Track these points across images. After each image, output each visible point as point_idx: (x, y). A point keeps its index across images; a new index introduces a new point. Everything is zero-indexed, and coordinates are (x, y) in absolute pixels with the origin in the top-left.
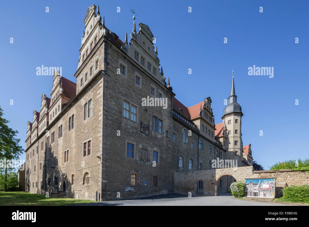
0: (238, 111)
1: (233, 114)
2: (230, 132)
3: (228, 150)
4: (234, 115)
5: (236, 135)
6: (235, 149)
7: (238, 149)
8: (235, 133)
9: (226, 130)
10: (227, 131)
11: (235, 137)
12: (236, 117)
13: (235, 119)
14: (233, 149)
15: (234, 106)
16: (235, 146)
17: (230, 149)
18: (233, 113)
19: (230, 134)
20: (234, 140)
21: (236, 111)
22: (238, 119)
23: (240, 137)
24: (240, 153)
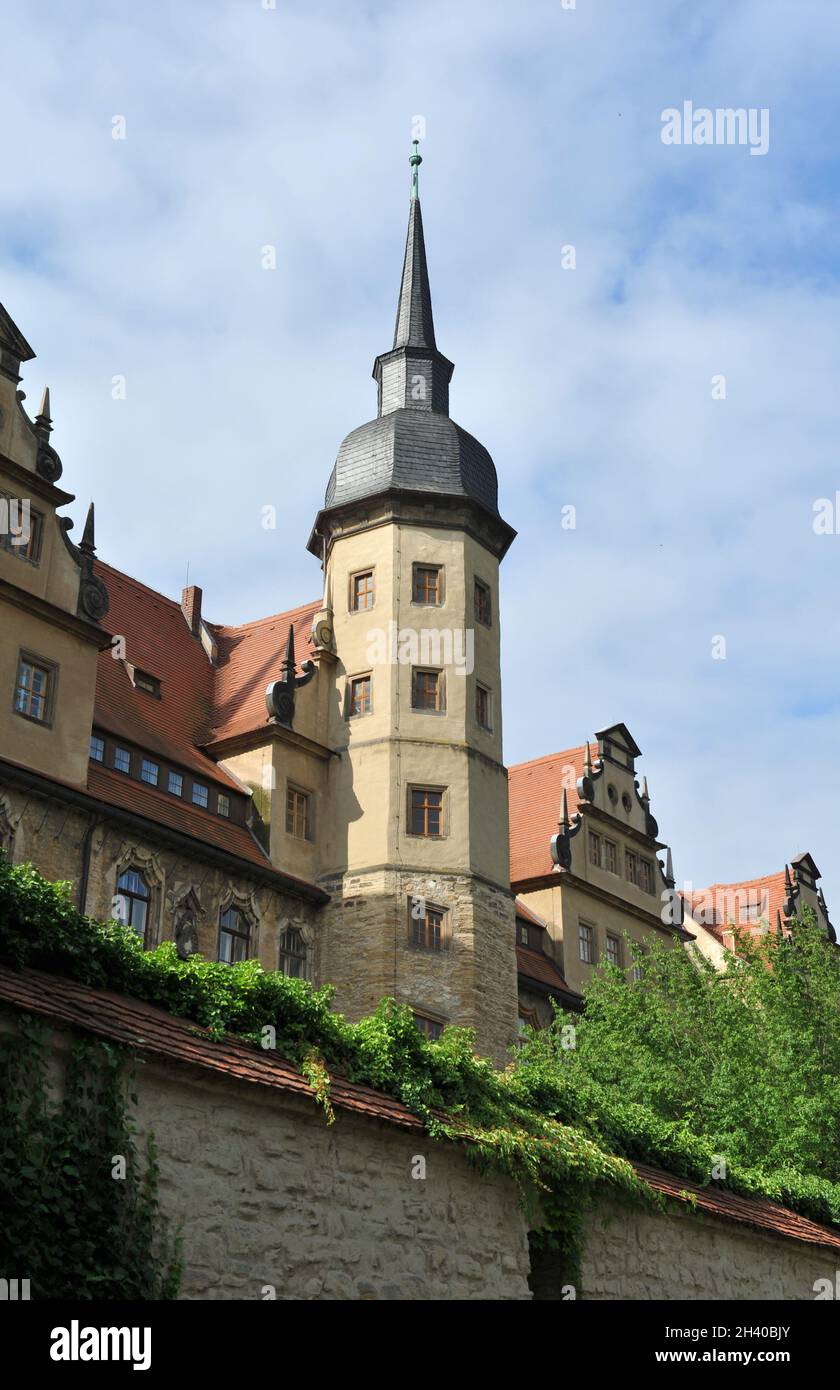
0: (443, 483)
1: (389, 515)
2: (367, 690)
3: (340, 887)
4: (394, 521)
5: (426, 724)
6: (417, 879)
7: (450, 875)
8: (407, 700)
9: (332, 662)
10: (341, 683)
11: (407, 748)
12: (427, 545)
13: (415, 564)
14: (393, 875)
15: (398, 437)
16: (412, 840)
17: (363, 879)
18: (388, 504)
19: (367, 709)
20: (395, 780)
21: (418, 488)
22: (441, 566)
23: (471, 752)
24: (470, 924)
